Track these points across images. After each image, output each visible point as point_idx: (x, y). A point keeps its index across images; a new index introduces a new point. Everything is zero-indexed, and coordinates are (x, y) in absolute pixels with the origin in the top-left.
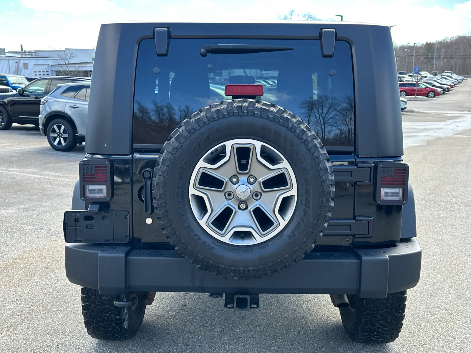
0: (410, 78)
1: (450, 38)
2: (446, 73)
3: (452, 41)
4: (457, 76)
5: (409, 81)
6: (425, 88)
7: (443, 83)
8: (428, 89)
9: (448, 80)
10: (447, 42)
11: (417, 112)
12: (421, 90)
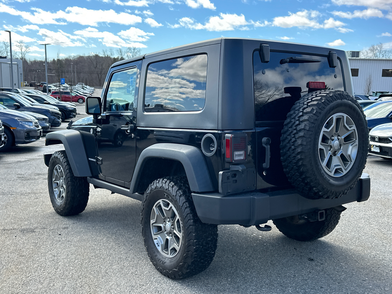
0: (55, 88)
1: (72, 57)
2: (79, 84)
3: (75, 59)
4: (89, 87)
5: (56, 90)
6: (76, 96)
7: (84, 92)
8: (78, 97)
9: (85, 90)
10: (70, 60)
11: (82, 115)
12: (73, 97)
